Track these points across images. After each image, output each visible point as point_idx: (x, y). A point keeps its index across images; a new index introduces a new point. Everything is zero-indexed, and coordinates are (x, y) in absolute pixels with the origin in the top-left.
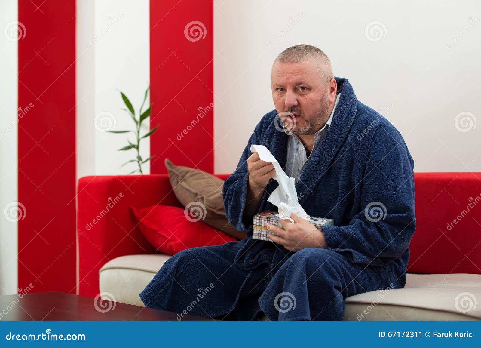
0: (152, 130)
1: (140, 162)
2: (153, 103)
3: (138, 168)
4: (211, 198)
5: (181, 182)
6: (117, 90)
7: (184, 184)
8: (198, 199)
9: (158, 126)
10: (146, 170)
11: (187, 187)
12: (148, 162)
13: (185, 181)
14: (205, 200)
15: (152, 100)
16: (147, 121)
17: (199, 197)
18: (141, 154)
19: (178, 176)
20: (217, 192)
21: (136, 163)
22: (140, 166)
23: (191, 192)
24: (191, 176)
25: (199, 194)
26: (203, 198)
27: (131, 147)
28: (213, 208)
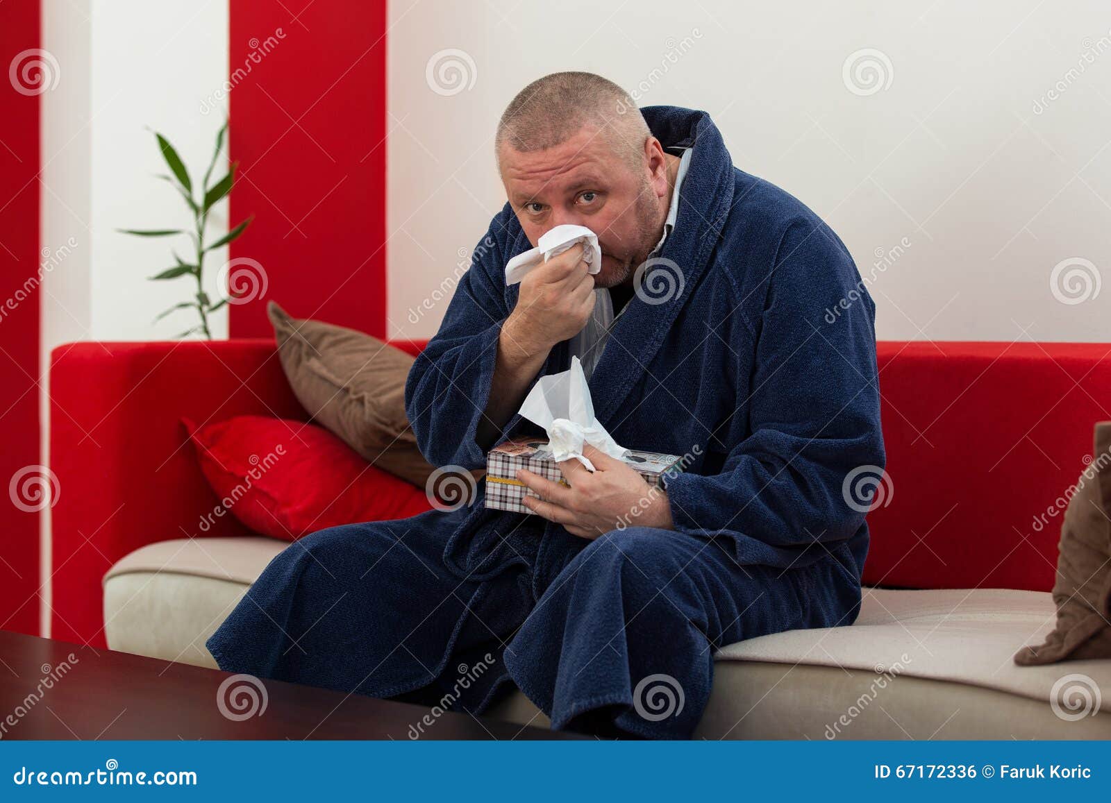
0: (236, 229)
1: (205, 308)
2: (237, 164)
3: (200, 322)
4: (384, 399)
5: (308, 360)
6: (148, 128)
7: (315, 364)
8: (351, 401)
9: (250, 219)
10: (219, 329)
11: (324, 372)
12: (224, 312)
13: (317, 357)
14: (367, 404)
15: (234, 155)
16: (222, 207)
17: (354, 397)
18: (206, 288)
19: (300, 343)
20: (397, 386)
21: (193, 312)
22: (204, 318)
23: (332, 384)
24: (333, 344)
25: (352, 389)
26: (361, 401)
27: (181, 270)
28: (386, 424)
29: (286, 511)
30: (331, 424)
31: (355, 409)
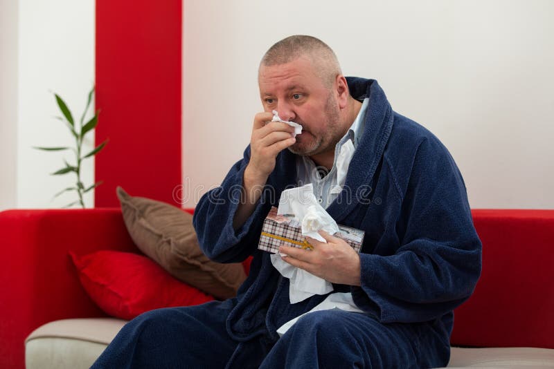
0: (99, 147)
1: (82, 191)
2: (99, 111)
3: (77, 198)
4: (182, 241)
5: (140, 218)
6: (50, 91)
7: (143, 221)
8: (163, 243)
9: (107, 141)
10: (89, 202)
11: (148, 226)
12: (92, 192)
13: (145, 218)
14: (172, 244)
15: (98, 106)
16: (91, 135)
17: (164, 239)
18: (83, 180)
19: (135, 210)
20: (189, 234)
21: (75, 194)
22: (81, 196)
23: (152, 233)
24: (153, 211)
25: (164, 236)
26: (169, 242)
27: (68, 169)
28: (182, 255)
29: (127, 303)
30: (151, 254)
31: (165, 247)
